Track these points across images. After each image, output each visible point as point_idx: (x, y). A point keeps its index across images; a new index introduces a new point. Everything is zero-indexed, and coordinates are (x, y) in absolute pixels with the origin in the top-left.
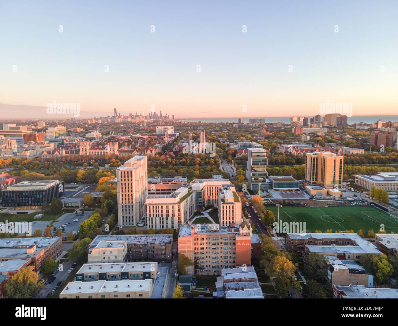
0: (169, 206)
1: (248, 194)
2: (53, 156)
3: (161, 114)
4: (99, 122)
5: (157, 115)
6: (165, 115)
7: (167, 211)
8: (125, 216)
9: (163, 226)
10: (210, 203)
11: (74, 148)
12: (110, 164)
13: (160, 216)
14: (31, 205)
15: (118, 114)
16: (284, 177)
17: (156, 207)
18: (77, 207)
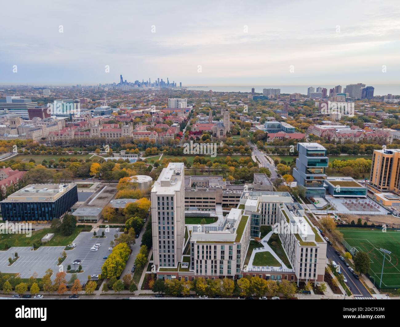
0: (225, 246)
1: (302, 203)
2: (61, 138)
3: (168, 81)
4: (105, 90)
5: (164, 82)
6: (173, 82)
7: (223, 252)
8: (163, 254)
9: (216, 271)
10: (264, 224)
11: (83, 127)
12: (126, 150)
13: (213, 258)
14: (38, 220)
15: (124, 81)
16: (343, 179)
17: (207, 247)
18: (94, 221)
